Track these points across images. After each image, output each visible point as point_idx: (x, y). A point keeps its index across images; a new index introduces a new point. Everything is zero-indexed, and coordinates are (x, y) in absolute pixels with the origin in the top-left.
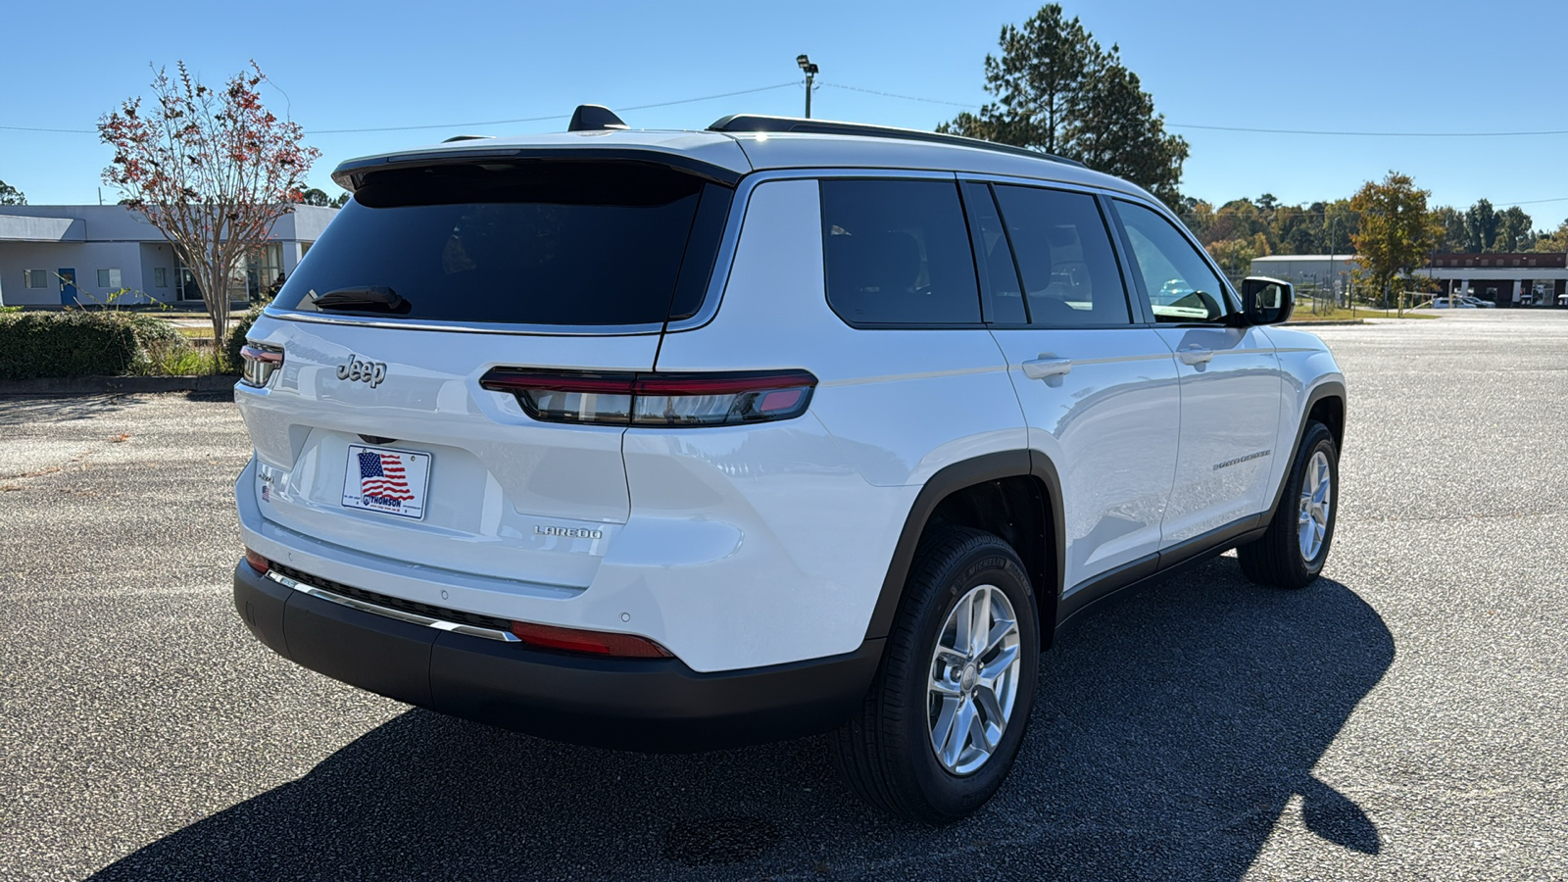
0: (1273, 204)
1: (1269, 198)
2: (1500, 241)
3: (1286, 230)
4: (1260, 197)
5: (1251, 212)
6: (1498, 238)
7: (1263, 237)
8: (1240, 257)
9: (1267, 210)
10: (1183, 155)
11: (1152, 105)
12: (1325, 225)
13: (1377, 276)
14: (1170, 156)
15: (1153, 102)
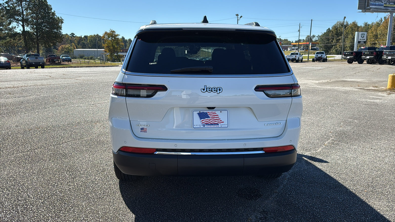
0: (74, 35)
1: (73, 34)
2: (128, 46)
3: (79, 43)
4: (71, 34)
5: (69, 37)
6: (127, 46)
7: (74, 44)
8: (69, 49)
9: (73, 37)
10: (62, 22)
11: (52, 8)
12: (88, 41)
13: (110, 54)
14: (59, 22)
15: (52, 7)
